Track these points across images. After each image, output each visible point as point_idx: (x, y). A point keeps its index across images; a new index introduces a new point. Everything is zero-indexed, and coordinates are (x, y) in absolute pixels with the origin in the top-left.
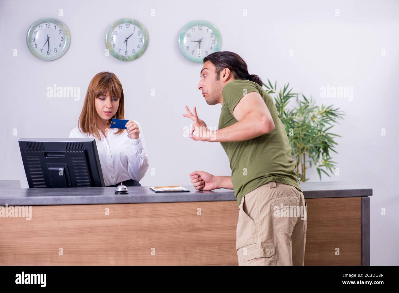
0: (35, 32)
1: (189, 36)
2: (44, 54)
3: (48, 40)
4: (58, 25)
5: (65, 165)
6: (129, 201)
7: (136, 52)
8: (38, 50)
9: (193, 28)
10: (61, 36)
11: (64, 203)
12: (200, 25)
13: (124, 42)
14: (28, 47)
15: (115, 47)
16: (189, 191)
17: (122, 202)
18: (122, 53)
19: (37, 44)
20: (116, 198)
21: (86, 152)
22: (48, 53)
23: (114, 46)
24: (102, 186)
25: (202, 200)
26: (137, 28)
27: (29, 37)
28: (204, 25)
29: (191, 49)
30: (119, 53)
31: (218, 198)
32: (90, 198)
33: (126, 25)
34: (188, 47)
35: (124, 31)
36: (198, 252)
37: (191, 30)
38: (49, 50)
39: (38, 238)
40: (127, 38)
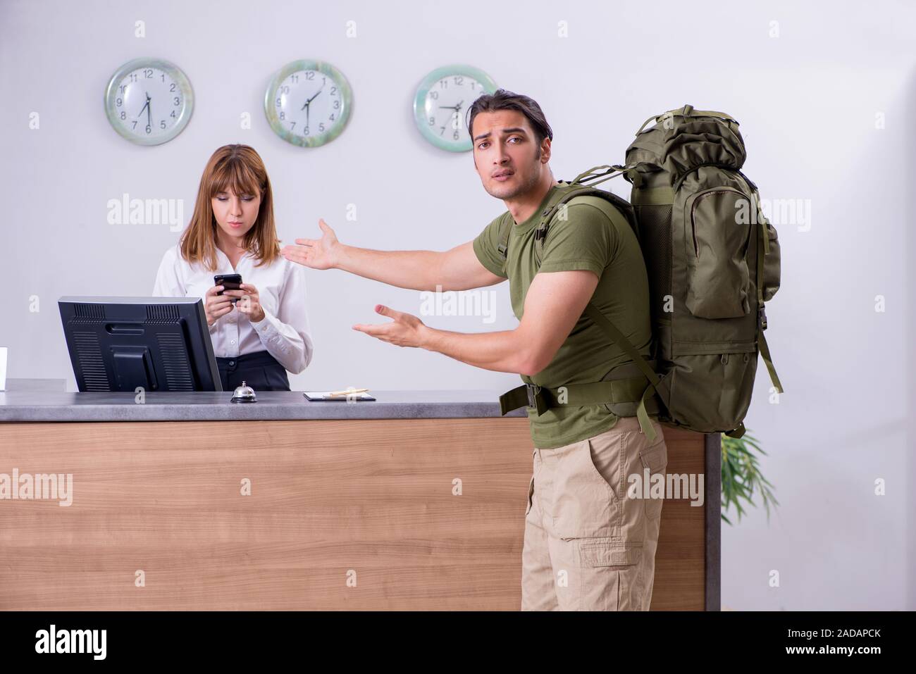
0: (121, 87)
1: (435, 97)
2: (140, 132)
3: (148, 104)
4: (168, 73)
5: (144, 349)
6: (256, 416)
7: (326, 129)
8: (127, 124)
9: (444, 80)
10: (174, 95)
11: (133, 417)
12: (458, 74)
13: (303, 109)
14: (109, 118)
15: (284, 119)
16: (374, 400)
17: (243, 418)
18: (298, 131)
19: (126, 112)
20: (232, 409)
21: (184, 325)
22: (148, 131)
23: (281, 116)
24: (216, 389)
25: (395, 415)
26: (328, 80)
27: (110, 98)
28: (466, 75)
29: (439, 124)
30: (291, 132)
31: (427, 413)
32: (182, 408)
33: (307, 74)
34: (433, 120)
35: (301, 85)
36: (387, 514)
37: (438, 84)
38: (151, 124)
39: (84, 483)
40: (309, 101)
